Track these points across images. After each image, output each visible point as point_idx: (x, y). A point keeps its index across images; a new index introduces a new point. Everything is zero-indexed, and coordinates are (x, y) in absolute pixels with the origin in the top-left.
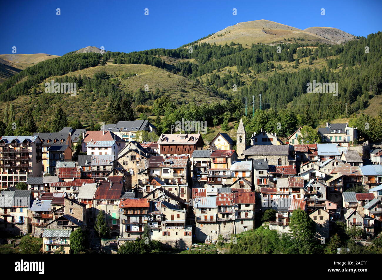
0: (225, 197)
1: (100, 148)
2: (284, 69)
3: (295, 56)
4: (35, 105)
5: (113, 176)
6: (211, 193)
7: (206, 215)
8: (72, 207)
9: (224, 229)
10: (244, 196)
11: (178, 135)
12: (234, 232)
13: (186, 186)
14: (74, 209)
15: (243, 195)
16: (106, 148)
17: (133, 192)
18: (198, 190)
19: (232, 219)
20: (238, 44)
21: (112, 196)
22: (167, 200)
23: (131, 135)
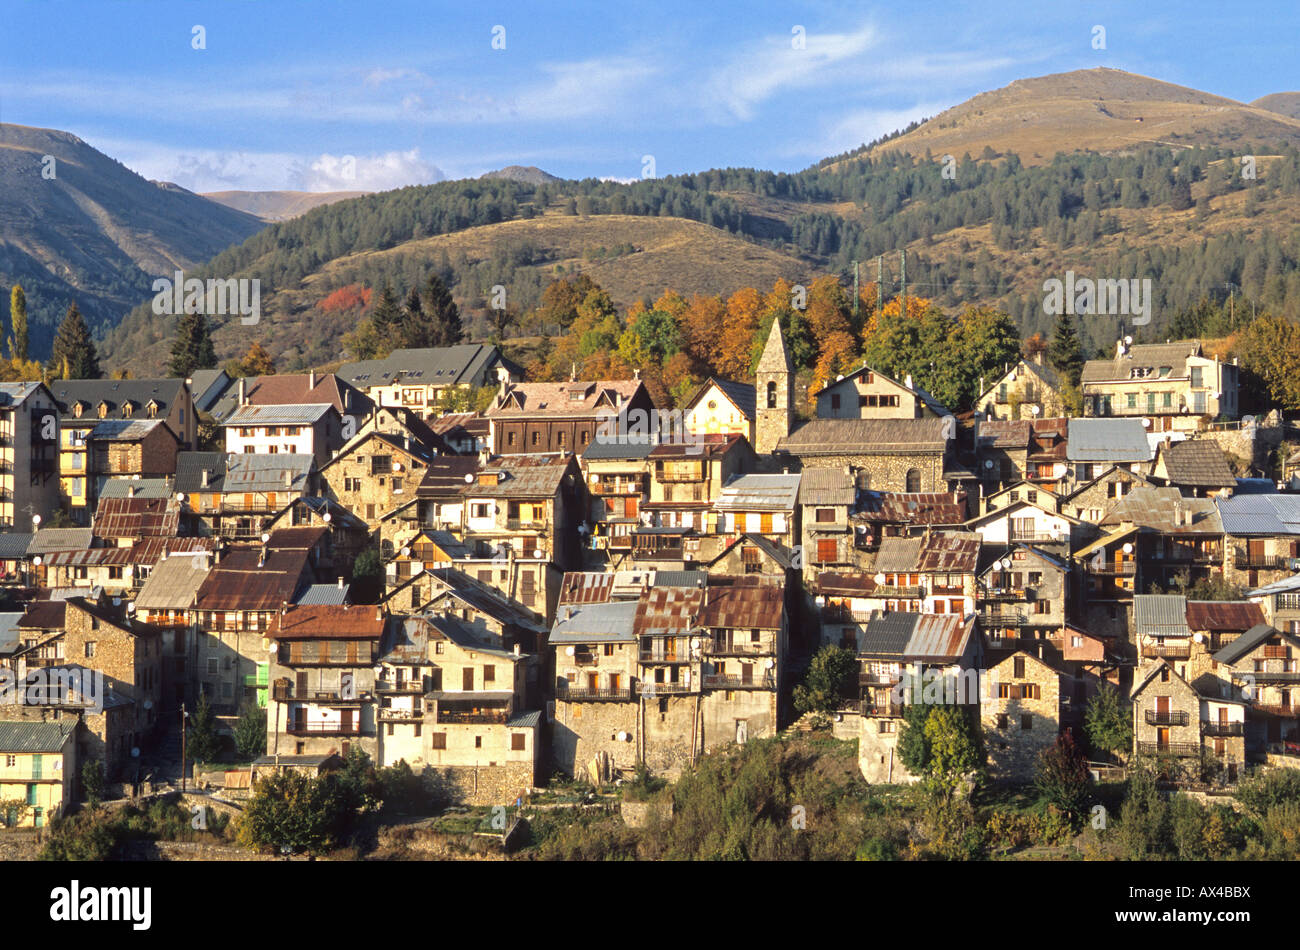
0: (670, 603)
1: (272, 430)
2: (1153, 234)
3: (1198, 190)
4: (285, 349)
5: (291, 526)
6: (631, 590)
7: (591, 669)
8: (92, 635)
9: (660, 728)
10: (743, 599)
11: (562, 385)
12: (699, 739)
13: (542, 564)
14: (101, 644)
15: (738, 597)
16: (292, 429)
17: (341, 582)
18: (583, 577)
19: (689, 688)
20: (1009, 154)
21: (259, 599)
22: (459, 613)
23: (431, 397)
